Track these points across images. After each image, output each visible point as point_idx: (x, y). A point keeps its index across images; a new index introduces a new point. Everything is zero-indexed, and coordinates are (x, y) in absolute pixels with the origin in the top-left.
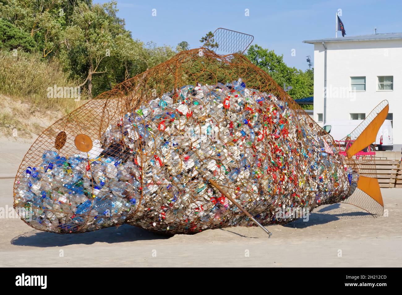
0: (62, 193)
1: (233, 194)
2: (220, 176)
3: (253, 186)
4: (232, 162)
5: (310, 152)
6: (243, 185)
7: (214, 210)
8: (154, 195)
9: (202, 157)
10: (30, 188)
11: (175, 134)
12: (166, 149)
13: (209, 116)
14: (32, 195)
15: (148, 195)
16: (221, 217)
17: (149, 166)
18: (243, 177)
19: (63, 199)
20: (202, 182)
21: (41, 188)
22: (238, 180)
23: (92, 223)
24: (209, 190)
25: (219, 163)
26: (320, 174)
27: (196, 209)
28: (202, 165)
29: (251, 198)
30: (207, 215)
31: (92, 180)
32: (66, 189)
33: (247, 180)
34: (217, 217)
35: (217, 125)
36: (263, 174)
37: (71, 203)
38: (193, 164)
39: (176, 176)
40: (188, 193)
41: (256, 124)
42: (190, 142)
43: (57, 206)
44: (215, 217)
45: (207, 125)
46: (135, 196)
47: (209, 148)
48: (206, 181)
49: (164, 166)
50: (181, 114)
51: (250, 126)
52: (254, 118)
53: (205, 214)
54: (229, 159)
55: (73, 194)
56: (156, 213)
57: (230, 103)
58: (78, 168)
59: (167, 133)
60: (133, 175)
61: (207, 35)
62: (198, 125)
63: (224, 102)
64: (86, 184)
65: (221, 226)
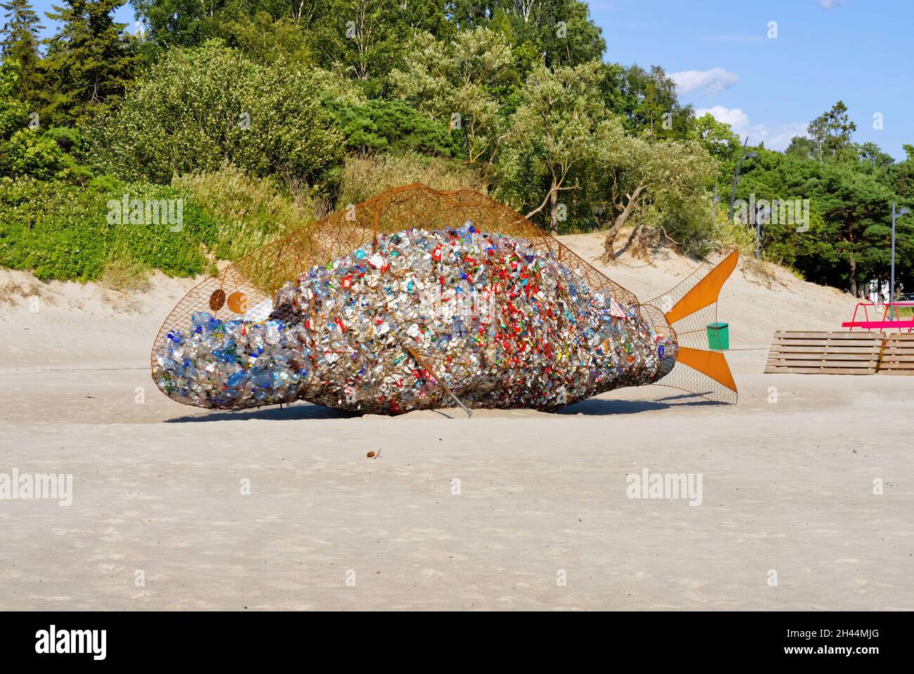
0: (210, 362)
1: (442, 366)
2: (424, 343)
3: (471, 356)
4: (440, 326)
5: (582, 315)
6: (454, 356)
7: (418, 385)
8: (334, 365)
9: (400, 320)
10: (171, 354)
11: (364, 291)
12: (351, 311)
13: (411, 270)
14: (172, 362)
15: (325, 366)
16: (428, 395)
17: (326, 330)
18: (455, 345)
19: (210, 368)
20: (400, 351)
21: (184, 355)
22: (449, 348)
23: (250, 397)
24: (410, 361)
25: (423, 327)
26: (599, 345)
27: (394, 383)
28: (400, 330)
29: (468, 372)
30: (409, 392)
31: (248, 346)
32: (215, 357)
33: (463, 349)
34: (424, 395)
35: (422, 281)
36: (487, 342)
37: (221, 373)
38: (388, 329)
39: (365, 343)
40: (381, 364)
41: (481, 279)
42: (384, 302)
43: (203, 376)
44: (420, 394)
45: (408, 280)
46: (305, 366)
47: (410, 309)
48: (404, 350)
49: (347, 331)
50: (374, 268)
51: (470, 281)
52: (478, 271)
53: (406, 390)
54: (437, 323)
55: (224, 362)
56: (338, 388)
57: (442, 253)
58: (230, 332)
59: (353, 291)
60: (302, 341)
61: (833, 107)
62: (396, 281)
63: (434, 251)
64: (240, 351)
65: (431, 406)
